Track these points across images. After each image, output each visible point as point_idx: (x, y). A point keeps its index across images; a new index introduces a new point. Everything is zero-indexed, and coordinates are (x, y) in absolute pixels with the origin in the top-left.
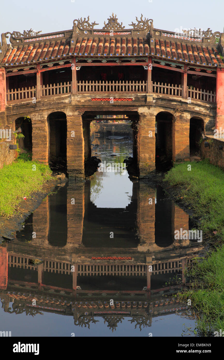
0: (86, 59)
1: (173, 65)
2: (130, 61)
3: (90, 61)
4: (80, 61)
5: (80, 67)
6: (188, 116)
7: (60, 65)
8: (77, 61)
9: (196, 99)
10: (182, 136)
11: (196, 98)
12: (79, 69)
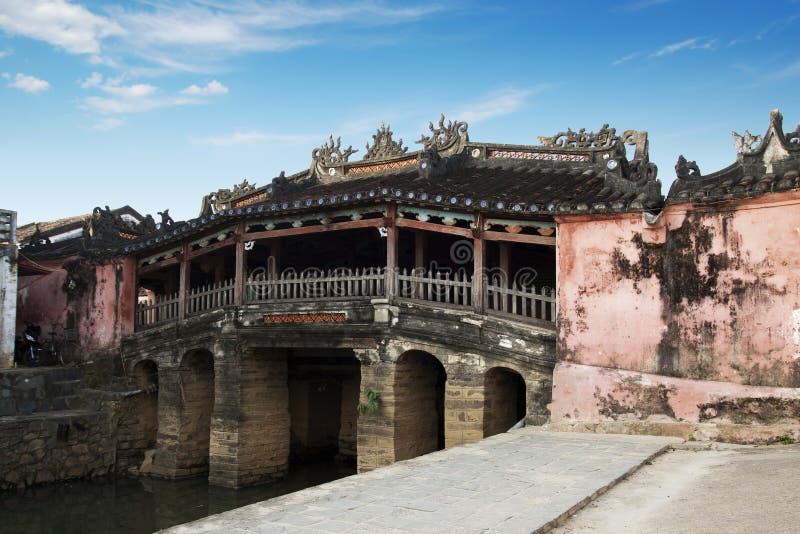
0: (263, 224)
1: (449, 219)
2: (349, 219)
3: (270, 226)
4: (253, 229)
5: (252, 243)
6: (479, 364)
7: (218, 241)
8: (247, 229)
9: (510, 315)
10: (463, 423)
11: (510, 310)
12: (251, 248)
